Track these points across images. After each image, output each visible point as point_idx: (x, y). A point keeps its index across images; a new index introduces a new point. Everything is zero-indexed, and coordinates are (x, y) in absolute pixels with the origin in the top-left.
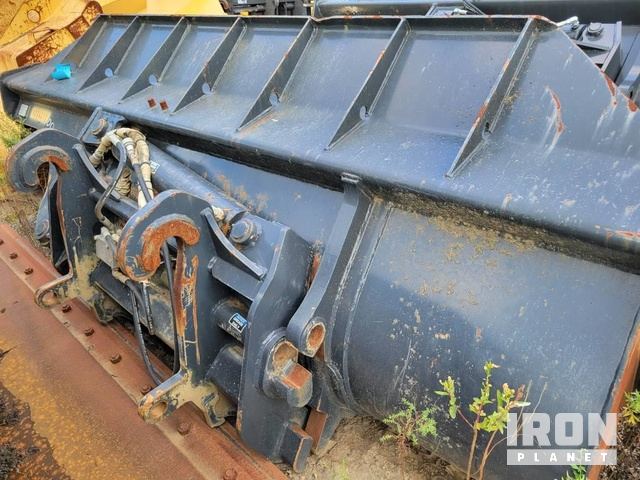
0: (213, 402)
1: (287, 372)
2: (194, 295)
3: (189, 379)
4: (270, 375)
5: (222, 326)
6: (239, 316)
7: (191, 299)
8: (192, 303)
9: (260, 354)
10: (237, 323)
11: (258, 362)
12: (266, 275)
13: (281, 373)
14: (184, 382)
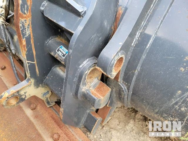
0: (48, 96)
1: (94, 86)
2: (30, 28)
3: (32, 84)
4: (83, 89)
5: (52, 54)
6: (63, 48)
7: (28, 32)
8: (30, 35)
9: (77, 74)
10: (61, 52)
11: (76, 79)
12: (85, 13)
13: (90, 87)
14: (30, 85)
